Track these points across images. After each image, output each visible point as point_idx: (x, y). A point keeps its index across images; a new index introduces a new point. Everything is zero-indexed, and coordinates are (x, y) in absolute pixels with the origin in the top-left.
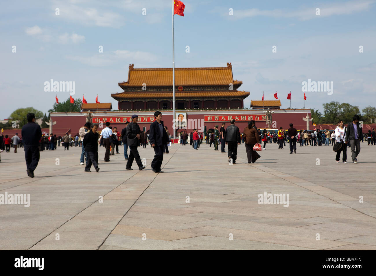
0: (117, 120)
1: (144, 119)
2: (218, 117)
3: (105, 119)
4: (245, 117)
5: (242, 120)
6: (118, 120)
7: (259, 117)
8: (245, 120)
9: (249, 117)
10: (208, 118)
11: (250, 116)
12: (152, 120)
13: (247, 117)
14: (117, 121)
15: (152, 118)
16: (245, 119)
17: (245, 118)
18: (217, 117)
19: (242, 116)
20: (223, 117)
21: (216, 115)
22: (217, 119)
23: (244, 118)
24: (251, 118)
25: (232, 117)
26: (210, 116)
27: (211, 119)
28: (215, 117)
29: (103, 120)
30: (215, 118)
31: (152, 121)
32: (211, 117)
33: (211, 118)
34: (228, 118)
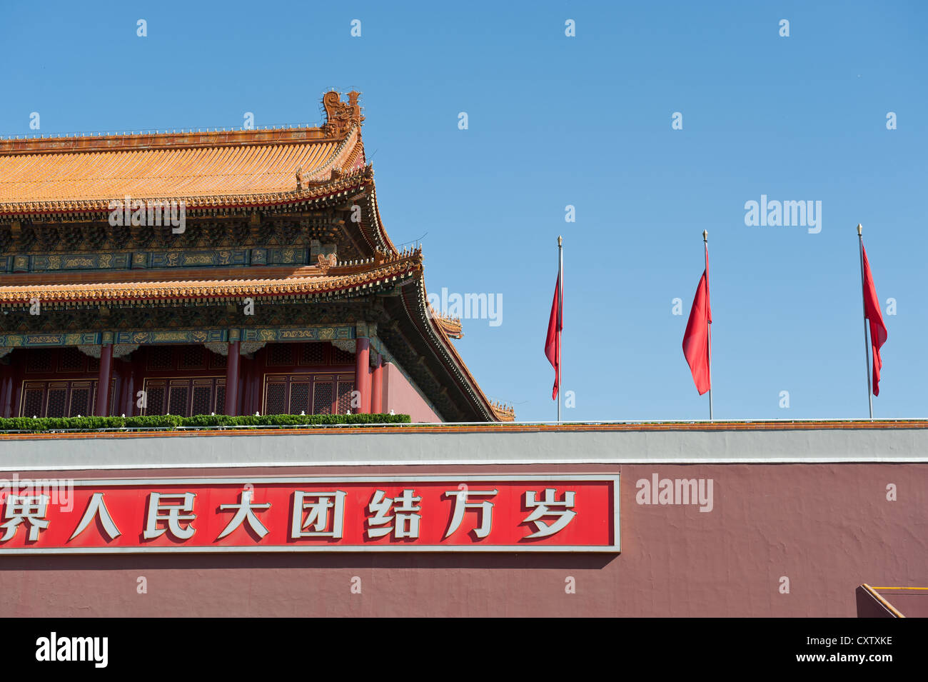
4: (340, 496)
5: (296, 533)
7: (487, 507)
8: (338, 532)
9: (380, 505)
11: (395, 489)
13: (360, 495)
16: (330, 527)
17: (331, 510)
18: (27, 505)
19: (299, 495)
20: (97, 500)
22: (25, 525)
23: (320, 510)
24: (400, 519)
25: (189, 504)
30: (9, 513)
34: (153, 516)
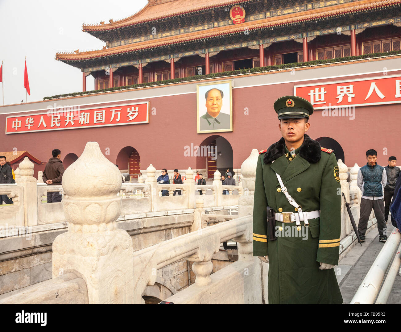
0: (52, 123)
1: (113, 113)
2: (351, 86)
3: (31, 120)
6: (56, 121)
10: (312, 93)
12: (132, 115)
14: (52, 125)
15: (133, 108)
18: (345, 89)
20: (373, 85)
21: (343, 82)
22: (346, 97)
26: (320, 87)
27: (323, 98)
28: (339, 87)
29: (27, 123)
30: (339, 93)
31: (131, 118)
32: (323, 89)
33: (323, 92)
34: (398, 89)
